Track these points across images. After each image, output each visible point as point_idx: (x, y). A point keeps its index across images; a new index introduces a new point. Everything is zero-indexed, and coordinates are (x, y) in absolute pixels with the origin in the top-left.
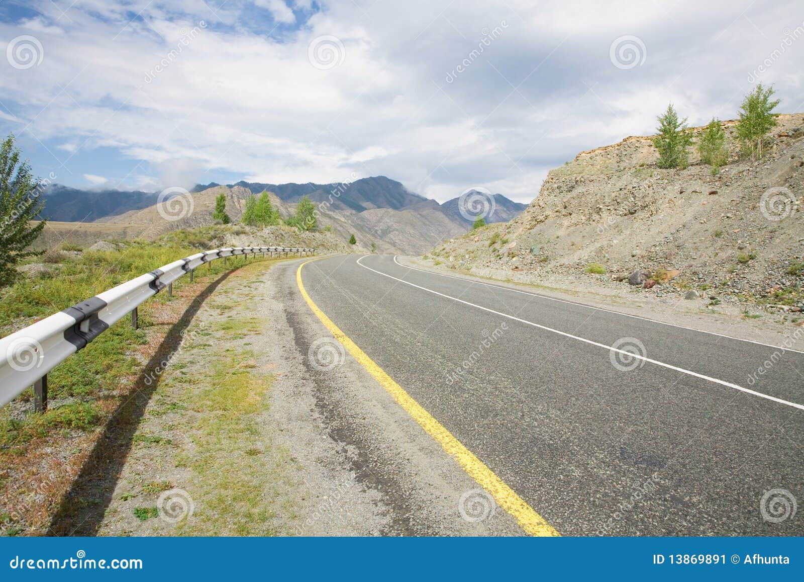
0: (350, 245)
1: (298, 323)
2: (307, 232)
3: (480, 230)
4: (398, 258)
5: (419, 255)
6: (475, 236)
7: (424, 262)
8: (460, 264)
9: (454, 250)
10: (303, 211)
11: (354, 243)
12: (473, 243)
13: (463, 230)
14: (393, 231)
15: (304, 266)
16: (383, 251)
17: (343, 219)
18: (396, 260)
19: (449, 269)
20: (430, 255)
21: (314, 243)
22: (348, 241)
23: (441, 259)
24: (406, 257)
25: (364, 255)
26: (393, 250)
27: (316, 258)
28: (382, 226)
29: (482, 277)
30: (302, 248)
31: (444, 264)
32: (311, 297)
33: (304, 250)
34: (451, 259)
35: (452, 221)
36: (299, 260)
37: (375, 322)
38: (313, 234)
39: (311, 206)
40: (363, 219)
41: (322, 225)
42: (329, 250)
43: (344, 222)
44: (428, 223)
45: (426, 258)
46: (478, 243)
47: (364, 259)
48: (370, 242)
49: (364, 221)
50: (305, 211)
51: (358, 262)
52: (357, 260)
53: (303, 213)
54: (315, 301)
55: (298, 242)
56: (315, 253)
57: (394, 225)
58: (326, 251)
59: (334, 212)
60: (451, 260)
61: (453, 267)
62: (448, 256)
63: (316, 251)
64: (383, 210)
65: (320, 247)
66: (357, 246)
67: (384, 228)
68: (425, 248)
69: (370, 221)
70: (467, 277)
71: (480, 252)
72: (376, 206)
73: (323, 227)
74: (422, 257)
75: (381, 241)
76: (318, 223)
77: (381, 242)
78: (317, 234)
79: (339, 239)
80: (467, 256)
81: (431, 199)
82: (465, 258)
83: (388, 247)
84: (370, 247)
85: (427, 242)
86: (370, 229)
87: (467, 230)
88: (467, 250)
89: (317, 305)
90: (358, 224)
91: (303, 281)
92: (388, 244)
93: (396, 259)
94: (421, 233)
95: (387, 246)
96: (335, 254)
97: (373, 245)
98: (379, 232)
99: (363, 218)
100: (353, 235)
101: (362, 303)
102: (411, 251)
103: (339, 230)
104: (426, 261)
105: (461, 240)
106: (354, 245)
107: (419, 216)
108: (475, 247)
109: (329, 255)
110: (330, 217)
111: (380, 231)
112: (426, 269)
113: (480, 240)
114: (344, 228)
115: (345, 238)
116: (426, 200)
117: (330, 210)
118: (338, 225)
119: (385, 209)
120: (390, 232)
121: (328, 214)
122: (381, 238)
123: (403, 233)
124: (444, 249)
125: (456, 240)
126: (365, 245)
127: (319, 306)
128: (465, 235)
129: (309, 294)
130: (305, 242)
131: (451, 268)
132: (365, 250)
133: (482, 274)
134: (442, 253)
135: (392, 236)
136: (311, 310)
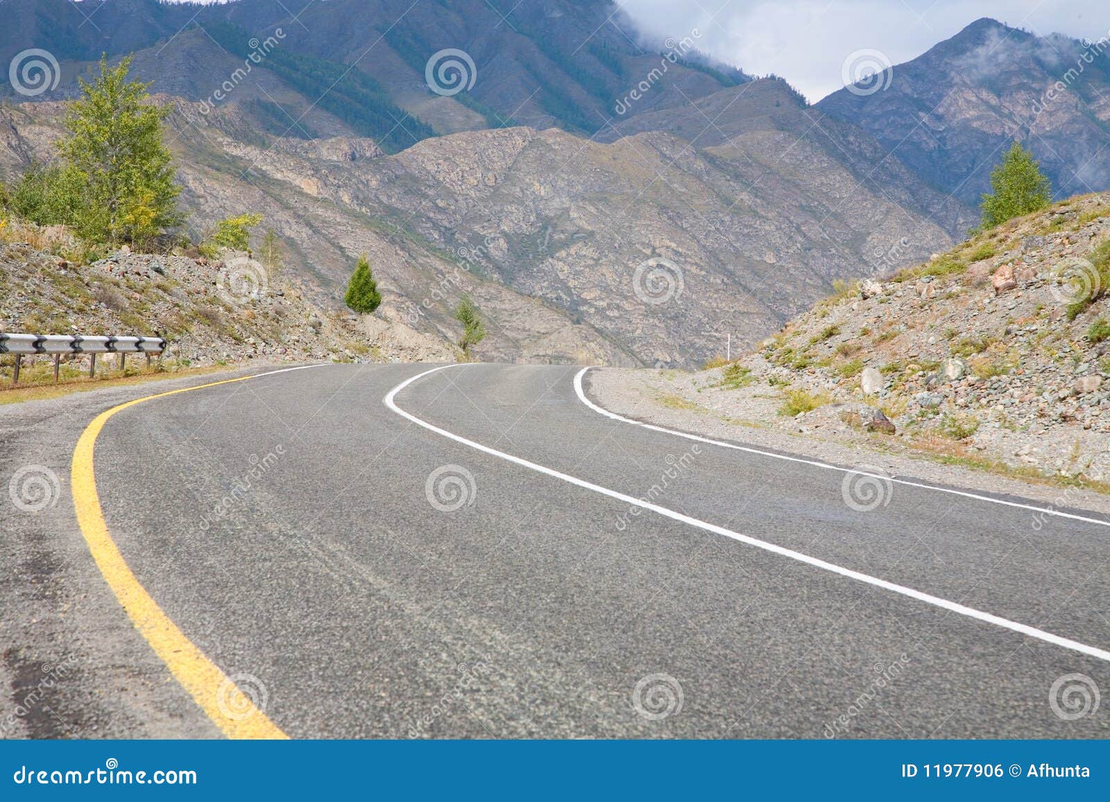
0: (350, 315)
1: (77, 719)
2: (125, 248)
3: (1025, 228)
4: (593, 380)
5: (702, 365)
6: (996, 261)
7: (725, 401)
8: (916, 411)
9: (884, 338)
10: (102, 140)
11: (372, 306)
12: (983, 297)
13: (928, 232)
14: (566, 244)
15: (107, 425)
16: (516, 344)
17: (310, 186)
18: (587, 395)
19: (857, 435)
20: (757, 364)
21: (161, 308)
22: (341, 293)
23: (815, 384)
24: (639, 373)
25: (419, 366)
26: (566, 337)
27: (175, 385)
28: (514, 220)
29: (1031, 476)
30: (99, 332)
31: (832, 411)
32: (148, 585)
33: (110, 345)
34: (869, 381)
35: (872, 186)
36: (79, 395)
37: (480, 705)
38: (158, 260)
39: (141, 117)
40: (412, 184)
41: (201, 213)
42: (239, 341)
43: (316, 200)
44: (745, 197)
45: (736, 376)
46: (1010, 300)
47: (418, 388)
48: (454, 303)
49: (425, 196)
50: (114, 140)
51: (389, 400)
52: (384, 395)
53: (98, 151)
54: (169, 602)
55: (77, 303)
56: (168, 360)
57: (574, 214)
58: (225, 350)
59: (263, 145)
60: (867, 389)
61: (881, 424)
62: (852, 372)
63: (172, 348)
64: (518, 138)
65: (194, 328)
66: (385, 319)
67: (526, 229)
68: (735, 328)
69: (451, 194)
70: (955, 476)
71: (1019, 349)
72: (479, 118)
73: (212, 224)
74: (717, 373)
75: (506, 294)
76: (180, 205)
77: (509, 301)
78: (177, 263)
79: (293, 286)
80: (952, 369)
81: (762, 75)
82: (943, 379)
83: (541, 327)
84: (449, 326)
85: (745, 296)
86: (448, 235)
87: (954, 233)
88: (953, 335)
89: (181, 625)
90: (391, 211)
91: (106, 499)
92: (547, 313)
93: (586, 385)
94: (712, 254)
95: (539, 320)
96: (272, 360)
97: (467, 318)
98: (499, 248)
99: (415, 179)
100: (364, 268)
101: (411, 608)
102: (665, 345)
103: (291, 242)
104: (737, 393)
105: (921, 284)
106: (369, 318)
107: (700, 165)
108: (994, 321)
109: (243, 366)
110: (244, 175)
111: (502, 243)
112: (740, 434)
113: (1022, 284)
114: (316, 231)
115: (324, 282)
116: (736, 79)
117: (242, 136)
118: (283, 216)
119: (525, 129)
120: (552, 249)
121: (235, 158)
122: (508, 278)
123: (616, 251)
124: (830, 334)
125: (890, 287)
126: (428, 322)
127: (190, 629)
128: (941, 262)
129: (137, 570)
130: (111, 302)
131: (871, 429)
132: (425, 341)
133: (1035, 461)
134: (822, 351)
135: (562, 269)
136: (146, 649)
